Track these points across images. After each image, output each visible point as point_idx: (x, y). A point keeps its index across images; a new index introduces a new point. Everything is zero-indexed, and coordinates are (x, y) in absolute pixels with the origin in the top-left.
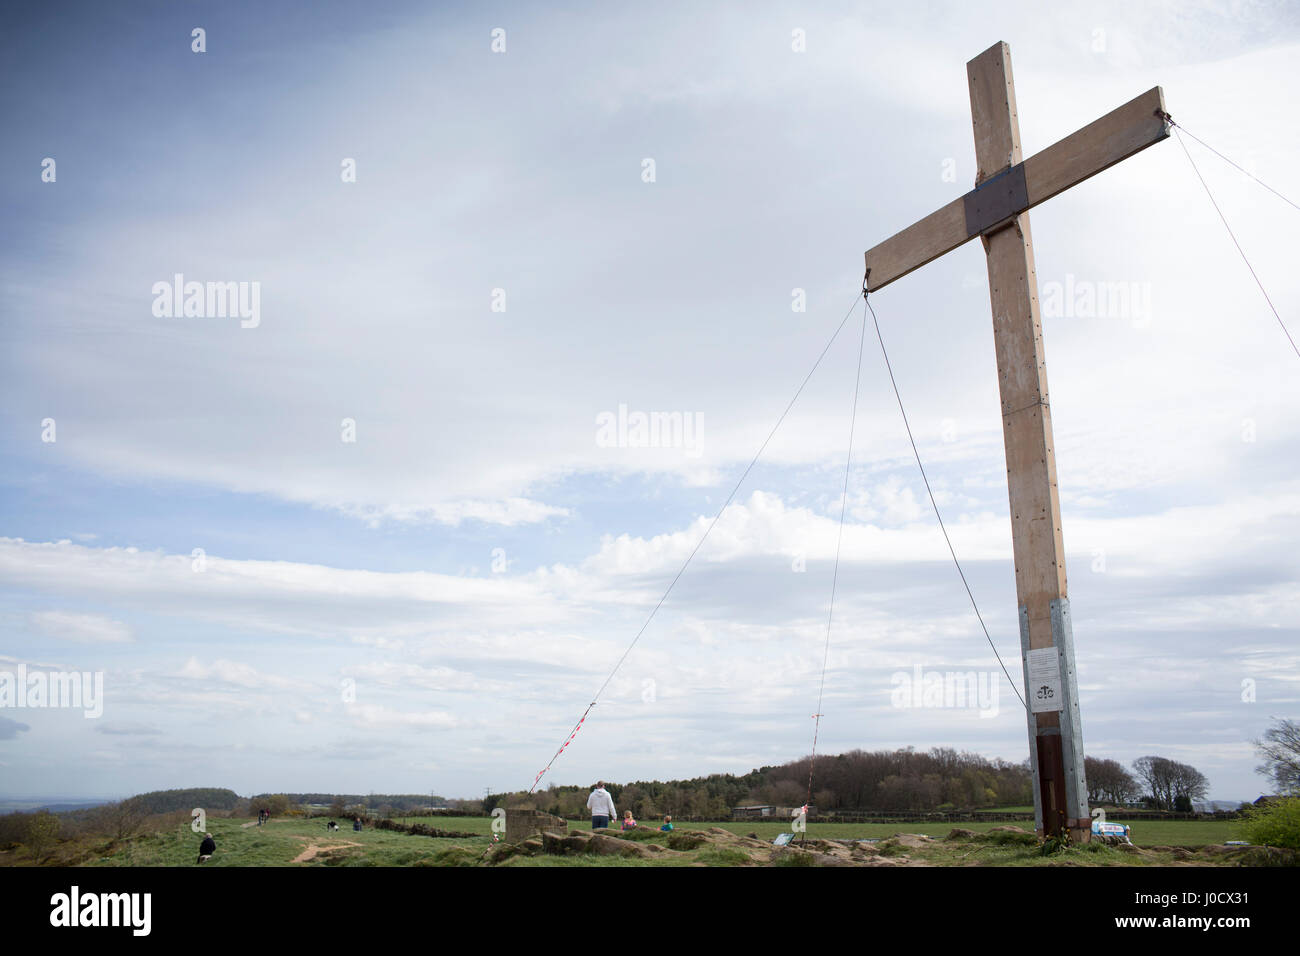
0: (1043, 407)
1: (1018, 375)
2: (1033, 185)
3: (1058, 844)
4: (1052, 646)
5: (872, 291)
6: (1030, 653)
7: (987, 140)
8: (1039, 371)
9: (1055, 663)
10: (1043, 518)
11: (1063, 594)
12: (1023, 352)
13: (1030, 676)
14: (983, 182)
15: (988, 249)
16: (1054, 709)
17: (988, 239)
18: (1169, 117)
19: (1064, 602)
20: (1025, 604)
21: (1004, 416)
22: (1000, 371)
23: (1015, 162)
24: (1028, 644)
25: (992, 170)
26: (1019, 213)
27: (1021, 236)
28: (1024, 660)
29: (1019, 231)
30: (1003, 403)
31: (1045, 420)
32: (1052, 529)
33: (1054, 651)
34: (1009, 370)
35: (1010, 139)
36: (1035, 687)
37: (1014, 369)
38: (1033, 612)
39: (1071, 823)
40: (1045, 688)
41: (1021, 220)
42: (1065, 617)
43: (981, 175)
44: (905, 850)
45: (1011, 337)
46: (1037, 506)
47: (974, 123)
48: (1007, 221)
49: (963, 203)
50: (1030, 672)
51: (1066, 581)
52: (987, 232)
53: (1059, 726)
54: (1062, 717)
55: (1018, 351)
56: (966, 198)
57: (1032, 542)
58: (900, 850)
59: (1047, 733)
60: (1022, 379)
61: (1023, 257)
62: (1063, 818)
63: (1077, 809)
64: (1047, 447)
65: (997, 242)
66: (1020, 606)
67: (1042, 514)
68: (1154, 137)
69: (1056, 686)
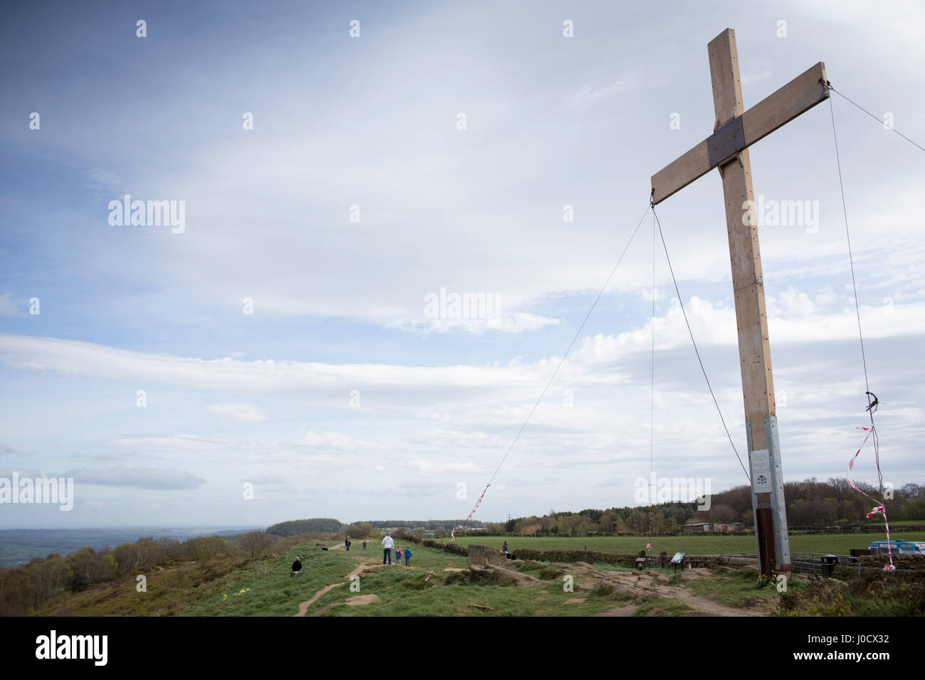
0: (758, 286)
1: (743, 263)
2: (749, 132)
3: (768, 581)
4: (765, 449)
5: (656, 204)
6: (752, 452)
7: (721, 100)
8: (755, 261)
9: (767, 460)
10: (758, 362)
11: (772, 413)
12: (745, 248)
13: (753, 469)
14: (719, 129)
15: (723, 175)
16: (767, 491)
17: (723, 168)
18: (828, 83)
19: (772, 418)
20: (749, 420)
21: (735, 291)
22: (732, 260)
23: (737, 114)
24: (751, 447)
25: (724, 120)
26: (740, 151)
27: (742, 167)
28: (750, 457)
29: (741, 163)
30: (734, 282)
31: (760, 295)
32: (764, 369)
33: (766, 452)
34: (737, 260)
35: (735, 99)
36: (756, 476)
37: (740, 260)
38: (754, 425)
39: (778, 567)
40: (762, 477)
41: (742, 156)
42: (773, 429)
43: (718, 123)
44: (684, 581)
45: (737, 236)
46: (755, 353)
47: (713, 86)
48: (733, 157)
49: (707, 145)
50: (753, 465)
51: (774, 404)
52: (721, 164)
53: (770, 503)
54: (772, 496)
55: (742, 248)
56: (708, 140)
57: (752, 378)
58: (680, 581)
59: (764, 506)
60: (745, 266)
61: (744, 181)
62: (773, 565)
63: (782, 558)
64: (761, 312)
65: (729, 170)
66: (746, 421)
67: (757, 359)
68: (818, 98)
69: (768, 475)
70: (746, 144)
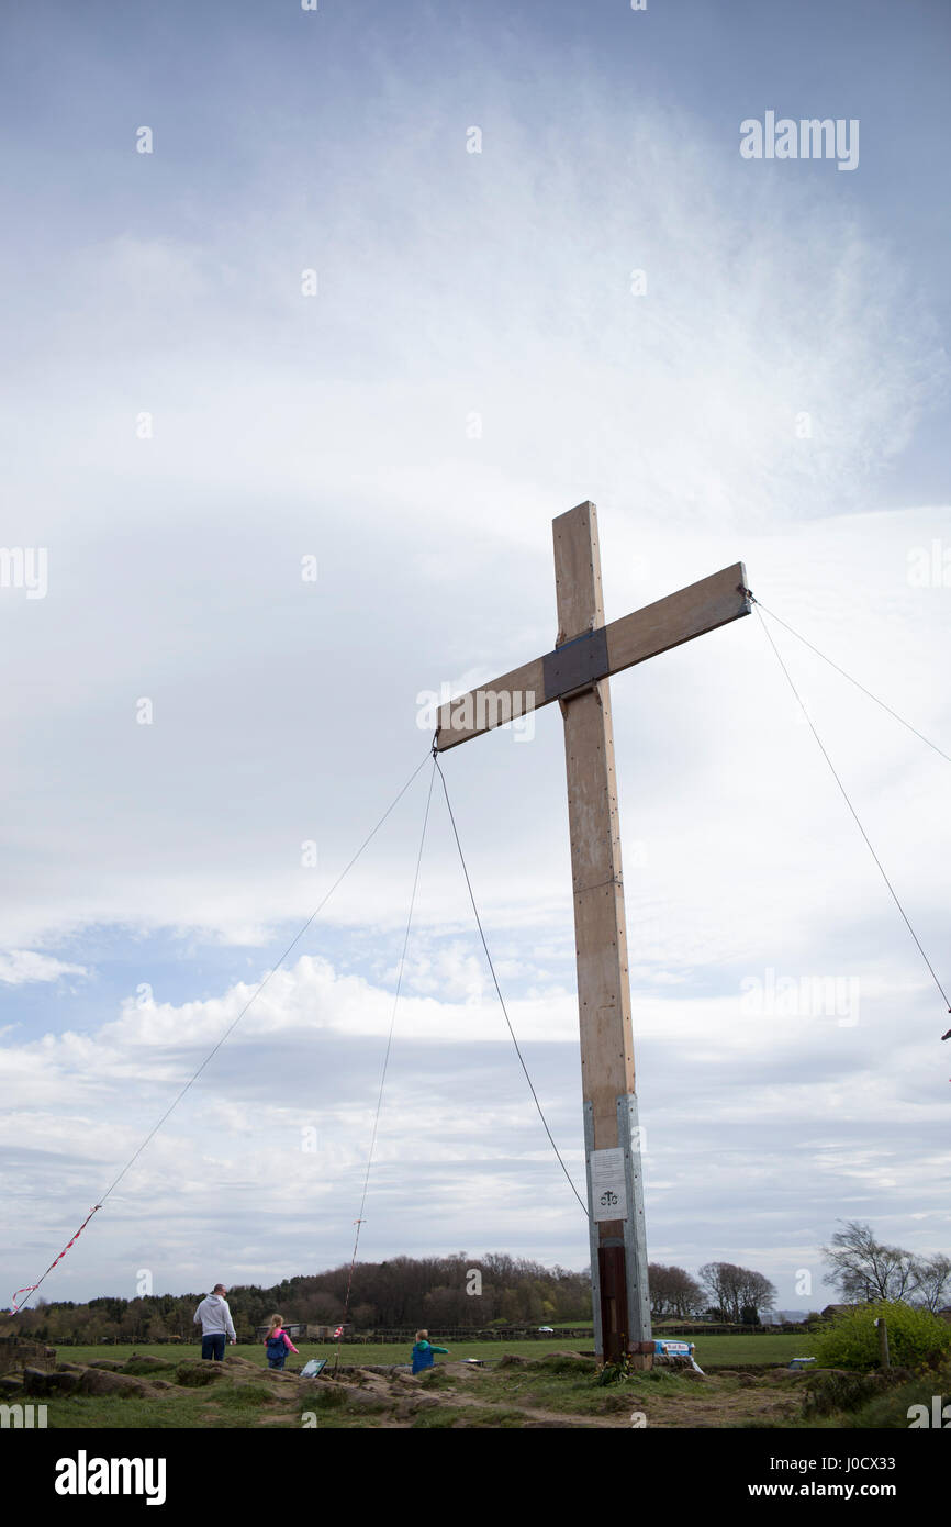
0: (616, 886)
1: (591, 850)
2: (615, 652)
3: (618, 1372)
4: (617, 1147)
5: (442, 750)
6: (595, 1155)
7: (569, 601)
8: (614, 847)
9: (621, 1166)
10: (612, 1006)
11: (630, 1089)
12: (597, 826)
13: (593, 1181)
14: (563, 644)
15: (565, 714)
16: (618, 1217)
17: (566, 704)
18: (751, 593)
19: (631, 1098)
20: (590, 1099)
21: (575, 893)
22: (572, 844)
23: (597, 626)
24: (592, 1145)
25: (573, 633)
26: (599, 679)
27: (600, 703)
28: (588, 1162)
29: (598, 697)
30: (574, 879)
31: (618, 899)
32: (621, 1017)
33: (620, 1152)
34: (582, 843)
35: (593, 603)
36: (599, 1193)
37: (587, 844)
38: (598, 1109)
39: (632, 1347)
40: (609, 1193)
41: (601, 687)
42: (632, 1115)
43: (562, 636)
44: (451, 1381)
45: (585, 808)
46: (607, 992)
47: (557, 582)
48: (586, 686)
49: (542, 665)
50: (593, 1175)
51: (634, 1075)
52: (565, 696)
53: (622, 1236)
54: (627, 1226)
55: (592, 825)
56: (545, 659)
57: (600, 1031)
58: (445, 1381)
59: (611, 1243)
60: (595, 854)
61: (602, 725)
62: (624, 1342)
63: (640, 1331)
64: (619, 928)
65: (575, 707)
66: (584, 1102)
67: (611, 1002)
68: (736, 612)
69: (620, 1191)
70: (612, 670)
